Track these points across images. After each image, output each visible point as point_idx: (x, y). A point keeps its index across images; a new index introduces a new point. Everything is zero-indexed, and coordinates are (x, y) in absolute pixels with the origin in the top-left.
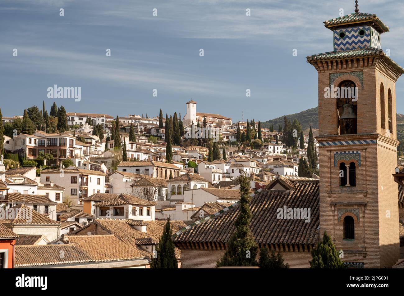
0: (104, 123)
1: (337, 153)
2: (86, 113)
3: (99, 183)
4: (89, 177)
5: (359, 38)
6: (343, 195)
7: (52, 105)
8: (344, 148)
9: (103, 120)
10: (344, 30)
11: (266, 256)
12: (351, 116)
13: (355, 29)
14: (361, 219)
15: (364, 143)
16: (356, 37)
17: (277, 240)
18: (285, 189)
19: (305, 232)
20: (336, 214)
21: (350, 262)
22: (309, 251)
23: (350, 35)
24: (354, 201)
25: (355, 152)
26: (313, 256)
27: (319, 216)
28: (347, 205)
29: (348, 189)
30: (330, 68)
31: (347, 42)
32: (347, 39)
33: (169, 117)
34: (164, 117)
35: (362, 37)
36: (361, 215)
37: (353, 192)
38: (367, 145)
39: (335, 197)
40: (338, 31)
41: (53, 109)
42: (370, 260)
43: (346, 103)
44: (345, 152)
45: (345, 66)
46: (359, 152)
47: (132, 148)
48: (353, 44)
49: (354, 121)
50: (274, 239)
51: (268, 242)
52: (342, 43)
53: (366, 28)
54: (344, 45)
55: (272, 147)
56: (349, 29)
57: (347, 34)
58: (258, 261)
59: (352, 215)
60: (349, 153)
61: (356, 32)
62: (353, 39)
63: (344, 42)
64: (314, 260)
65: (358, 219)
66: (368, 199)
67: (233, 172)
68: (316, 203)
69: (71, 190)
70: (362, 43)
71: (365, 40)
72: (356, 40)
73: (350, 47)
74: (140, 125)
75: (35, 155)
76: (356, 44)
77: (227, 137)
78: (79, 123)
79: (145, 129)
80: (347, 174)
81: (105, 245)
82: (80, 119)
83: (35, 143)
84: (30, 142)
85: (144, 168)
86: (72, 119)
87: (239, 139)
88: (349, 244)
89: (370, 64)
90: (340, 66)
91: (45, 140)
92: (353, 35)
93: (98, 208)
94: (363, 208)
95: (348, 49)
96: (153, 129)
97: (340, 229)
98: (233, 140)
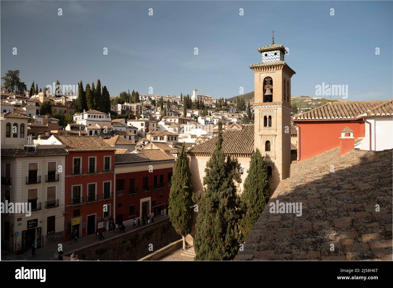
0: (156, 99)
1: (263, 111)
2: (148, 95)
3: (153, 126)
4: (149, 123)
5: (274, 56)
6: (265, 131)
7: (133, 91)
8: (266, 109)
9: (155, 98)
10: (267, 53)
11: (230, 159)
12: (270, 94)
14: (274, 142)
15: (276, 106)
16: (273, 56)
17: (234, 151)
18: (237, 128)
19: (247, 148)
20: (262, 139)
21: (268, 162)
22: (249, 157)
24: (270, 134)
25: (271, 111)
26: (251, 159)
27: (254, 140)
28: (267, 136)
29: (268, 128)
30: (260, 71)
31: (269, 59)
32: (269, 57)
33: (185, 96)
34: (183, 97)
35: (276, 56)
36: (274, 140)
37: (269, 130)
38: (277, 107)
39: (262, 132)
40: (264, 53)
41: (133, 93)
42: (277, 161)
43: (268, 87)
44: (267, 111)
45: (267, 70)
46: (273, 111)
47: (168, 110)
48: (271, 60)
49: (271, 96)
50: (233, 151)
51: (230, 153)
53: (277, 52)
54: (267, 60)
55: (231, 110)
56: (270, 52)
58: (226, 162)
59: (269, 140)
60: (269, 111)
61: (273, 53)
62: (271, 57)
63: (267, 58)
64: (251, 161)
65: (272, 142)
66: (277, 132)
67: (214, 121)
68: (252, 135)
69: (141, 129)
70: (276, 59)
71: (277, 57)
72: (273, 58)
73: (270, 61)
74: (172, 100)
75: (125, 114)
76: (273, 59)
77: (211, 106)
78: (145, 99)
79: (174, 102)
80: (267, 121)
81: (156, 154)
82: (145, 97)
83: (125, 108)
84: (122, 108)
85: (174, 119)
86: (142, 97)
87: (217, 106)
88: (268, 153)
89: (279, 69)
90: (265, 70)
91: (130, 107)
92: (271, 55)
93: (153, 137)
94: (275, 137)
95: (269, 61)
96: (178, 102)
97: (264, 147)
98: (214, 107)
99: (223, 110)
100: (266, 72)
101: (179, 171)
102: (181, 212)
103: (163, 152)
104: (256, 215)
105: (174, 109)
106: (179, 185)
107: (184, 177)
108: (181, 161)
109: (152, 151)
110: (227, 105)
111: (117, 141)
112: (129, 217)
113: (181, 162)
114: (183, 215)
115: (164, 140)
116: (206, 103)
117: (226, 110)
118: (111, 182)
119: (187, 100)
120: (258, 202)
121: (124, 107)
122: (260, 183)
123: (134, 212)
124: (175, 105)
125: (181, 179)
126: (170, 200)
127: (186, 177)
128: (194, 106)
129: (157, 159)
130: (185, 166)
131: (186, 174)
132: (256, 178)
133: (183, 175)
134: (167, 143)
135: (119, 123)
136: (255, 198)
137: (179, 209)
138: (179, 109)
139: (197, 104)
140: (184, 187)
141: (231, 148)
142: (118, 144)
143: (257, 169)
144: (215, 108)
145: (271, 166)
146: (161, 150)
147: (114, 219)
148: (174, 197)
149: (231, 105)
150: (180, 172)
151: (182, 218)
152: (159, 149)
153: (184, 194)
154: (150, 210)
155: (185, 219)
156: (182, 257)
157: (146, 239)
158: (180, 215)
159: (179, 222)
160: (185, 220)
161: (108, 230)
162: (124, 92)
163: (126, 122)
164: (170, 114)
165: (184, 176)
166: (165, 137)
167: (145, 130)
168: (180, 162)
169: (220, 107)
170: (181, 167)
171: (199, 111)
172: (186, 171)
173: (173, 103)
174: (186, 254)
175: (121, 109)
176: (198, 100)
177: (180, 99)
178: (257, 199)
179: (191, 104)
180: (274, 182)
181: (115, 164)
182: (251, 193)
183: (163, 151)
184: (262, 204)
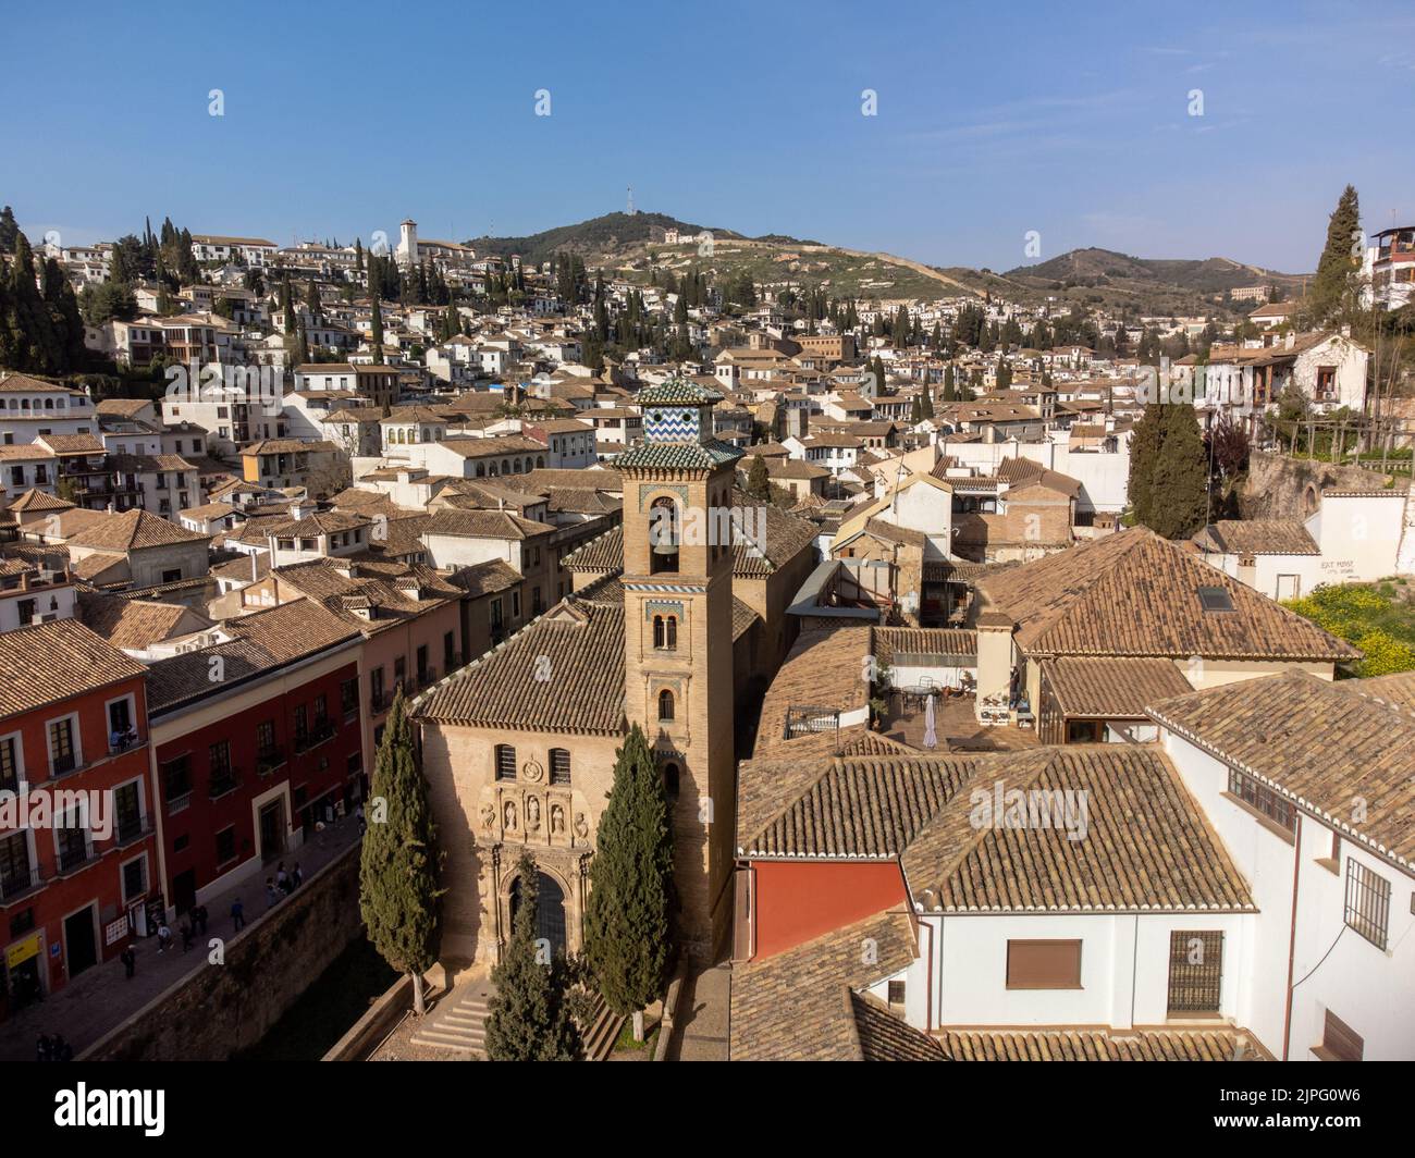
0: (262, 260)
1: (651, 601)
2: (226, 241)
5: (682, 425)
6: (658, 660)
7: (164, 224)
8: (660, 595)
9: (258, 253)
10: (660, 411)
12: (671, 550)
13: (677, 410)
14: (684, 695)
15: (689, 590)
16: (678, 424)
17: (566, 721)
18: (573, 620)
19: (605, 708)
20: (649, 686)
21: (667, 752)
22: (611, 736)
23: (669, 420)
24: (674, 669)
25: (676, 603)
28: (664, 675)
29: (666, 653)
30: (640, 477)
31: (665, 430)
32: (665, 426)
33: (373, 253)
34: (365, 251)
35: (687, 425)
36: (683, 689)
37: (671, 657)
38: (692, 594)
39: (647, 663)
40: (652, 411)
42: (694, 751)
44: (662, 601)
45: (661, 477)
46: (681, 603)
48: (674, 434)
49: (674, 558)
52: (657, 430)
53: (692, 413)
54: (661, 434)
56: (669, 410)
57: (665, 417)
59: (671, 689)
60: (668, 603)
61: (678, 415)
62: (674, 426)
63: (661, 429)
65: (680, 695)
66: (693, 668)
68: (620, 649)
69: (220, 429)
70: (687, 433)
71: (691, 430)
72: (678, 429)
73: (670, 438)
74: (324, 265)
75: (147, 358)
76: (678, 433)
77: (470, 285)
78: (216, 257)
79: (333, 270)
80: (664, 632)
81: (293, 624)
82: (217, 249)
83: (144, 337)
84: (135, 337)
85: (339, 377)
86: (204, 250)
87: (489, 289)
88: (667, 727)
89: (698, 477)
90: (654, 476)
91: (164, 334)
92: (674, 421)
93: (275, 539)
94: (685, 680)
95: (666, 439)
96: (347, 272)
97: (654, 708)
98: (480, 289)
99: (512, 305)
100: (659, 482)
101: (390, 788)
102: (403, 915)
103: (317, 609)
104: (637, 930)
105: (336, 307)
106: (391, 832)
107: (406, 807)
108: (394, 754)
109: (279, 611)
110: (526, 280)
111: (136, 532)
112: (218, 869)
113: (394, 758)
114: (410, 922)
115: (316, 549)
116: (451, 275)
117: (521, 302)
118: (140, 779)
119: (379, 268)
120: (641, 891)
121: (139, 335)
122: (644, 834)
123: (233, 848)
124: (338, 286)
125: (399, 813)
126: (365, 876)
127: (413, 804)
128: (406, 289)
129: (301, 651)
130: (408, 769)
131: (414, 793)
132: (632, 820)
133: (404, 800)
134: (331, 563)
135: (130, 419)
136: (632, 883)
137: (395, 907)
138: (352, 306)
139: (418, 284)
140: (410, 841)
141: (553, 705)
142: (143, 549)
143: (637, 795)
144: (483, 296)
145: (677, 763)
146: (311, 599)
147: (162, 896)
148: (376, 872)
149: (538, 280)
150: (394, 790)
151: (409, 929)
152: (305, 598)
153: (411, 862)
154: (289, 820)
155: (417, 932)
156: (414, 1048)
157: (285, 944)
158: (402, 923)
159: (400, 945)
160: (417, 936)
161: (144, 933)
162: (130, 237)
163: (159, 411)
164: (322, 337)
165: (408, 802)
166: (321, 540)
167: (235, 431)
168: (390, 760)
169: (502, 294)
170: (395, 772)
171: (427, 311)
172: (412, 786)
173: (328, 277)
174: (426, 1039)
175: (130, 344)
176: (422, 266)
177: (354, 259)
178: (639, 882)
179: (395, 281)
180: (685, 811)
181: (152, 716)
182: (619, 867)
183: (316, 602)
184: (653, 896)
